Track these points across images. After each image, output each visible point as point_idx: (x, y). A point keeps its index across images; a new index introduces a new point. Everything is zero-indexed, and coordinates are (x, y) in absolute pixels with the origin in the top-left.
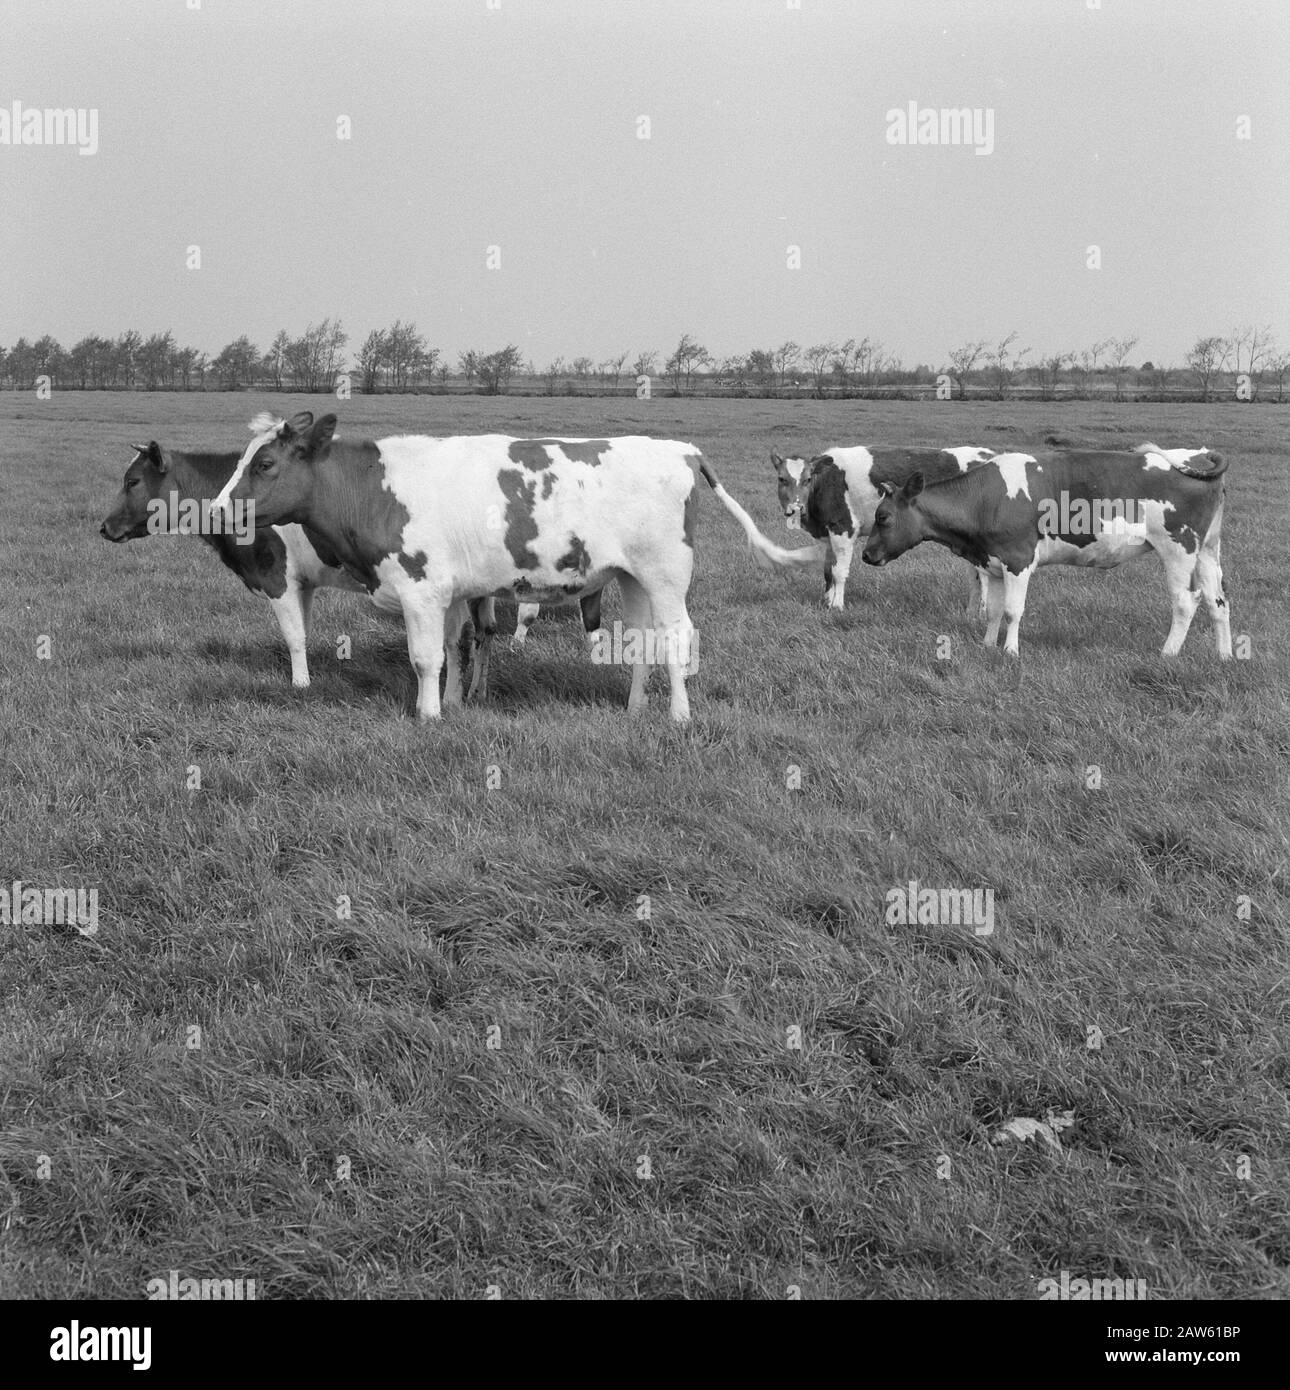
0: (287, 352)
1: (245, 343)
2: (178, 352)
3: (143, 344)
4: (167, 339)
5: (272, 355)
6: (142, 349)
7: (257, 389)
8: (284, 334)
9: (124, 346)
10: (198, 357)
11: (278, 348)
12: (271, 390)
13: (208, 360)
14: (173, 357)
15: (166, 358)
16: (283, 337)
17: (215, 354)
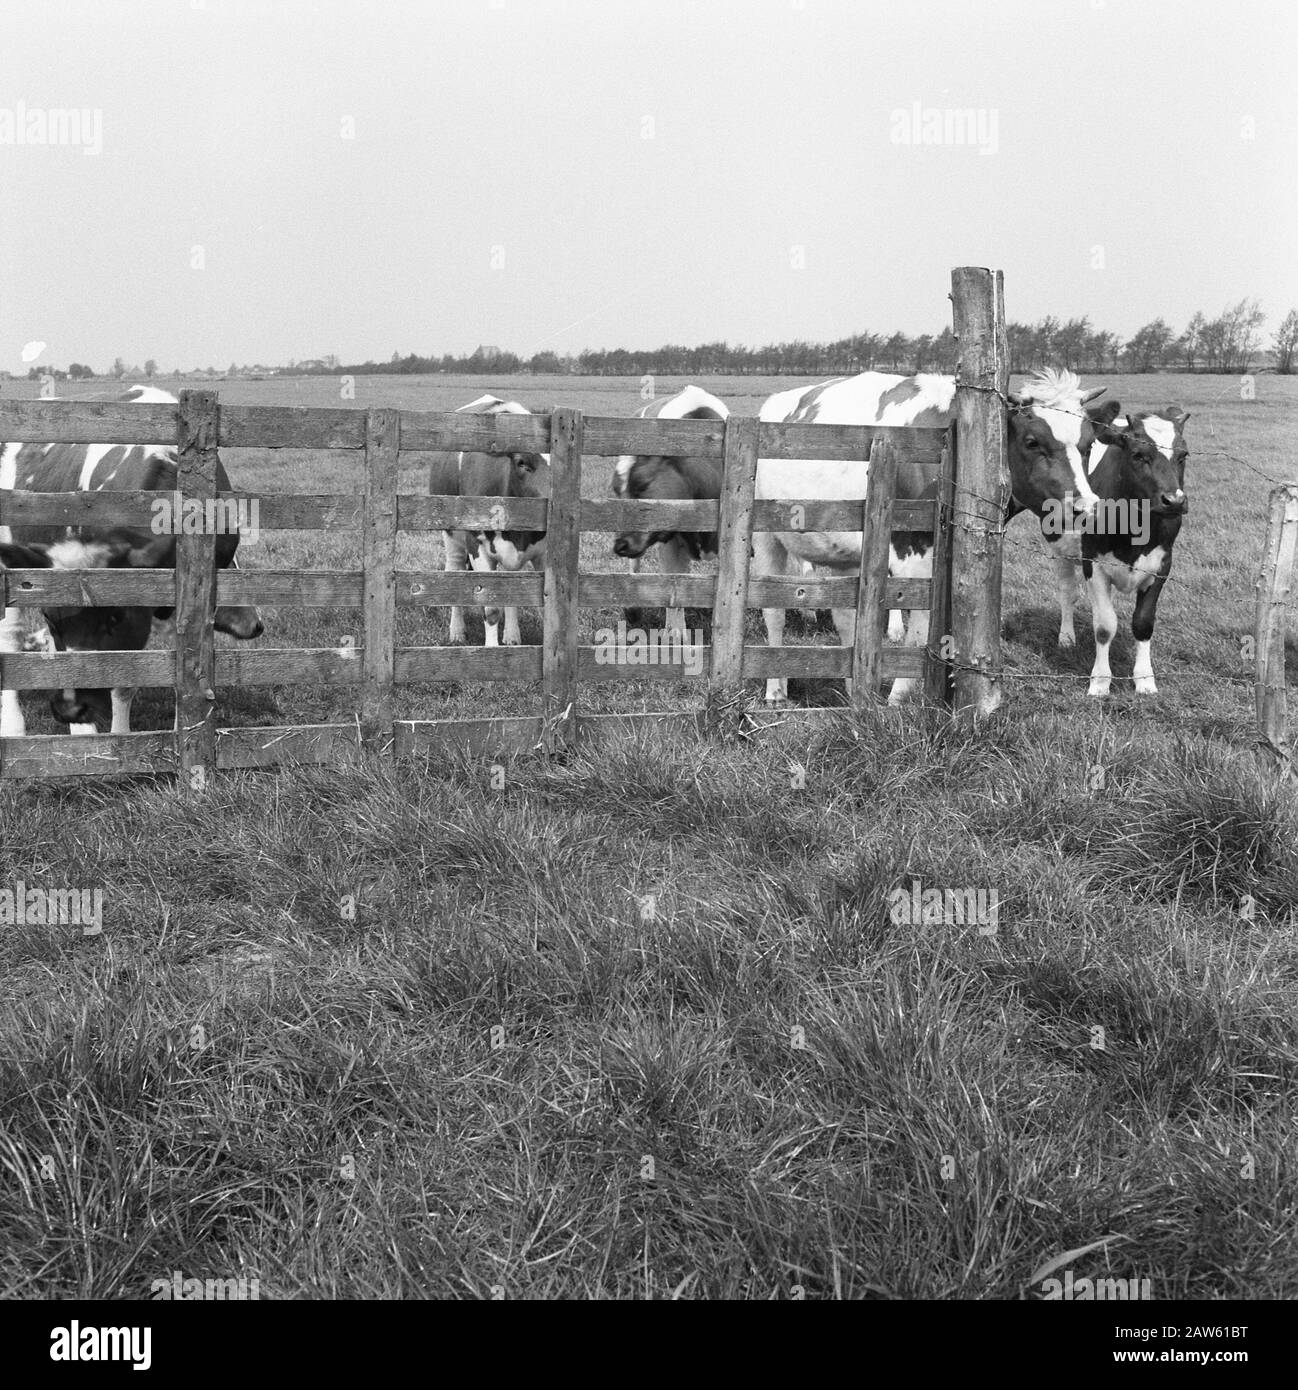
0: (1202, 333)
1: (1159, 325)
2: (1094, 335)
3: (1060, 328)
4: (1083, 323)
5: (1186, 336)
6: (1060, 334)
7: (1169, 371)
8: (1199, 314)
9: (1042, 331)
10: (1112, 340)
11: (1193, 328)
12: (1182, 371)
13: (1123, 342)
14: (1089, 340)
15: (1081, 342)
16: (1199, 318)
17: (1130, 336)
